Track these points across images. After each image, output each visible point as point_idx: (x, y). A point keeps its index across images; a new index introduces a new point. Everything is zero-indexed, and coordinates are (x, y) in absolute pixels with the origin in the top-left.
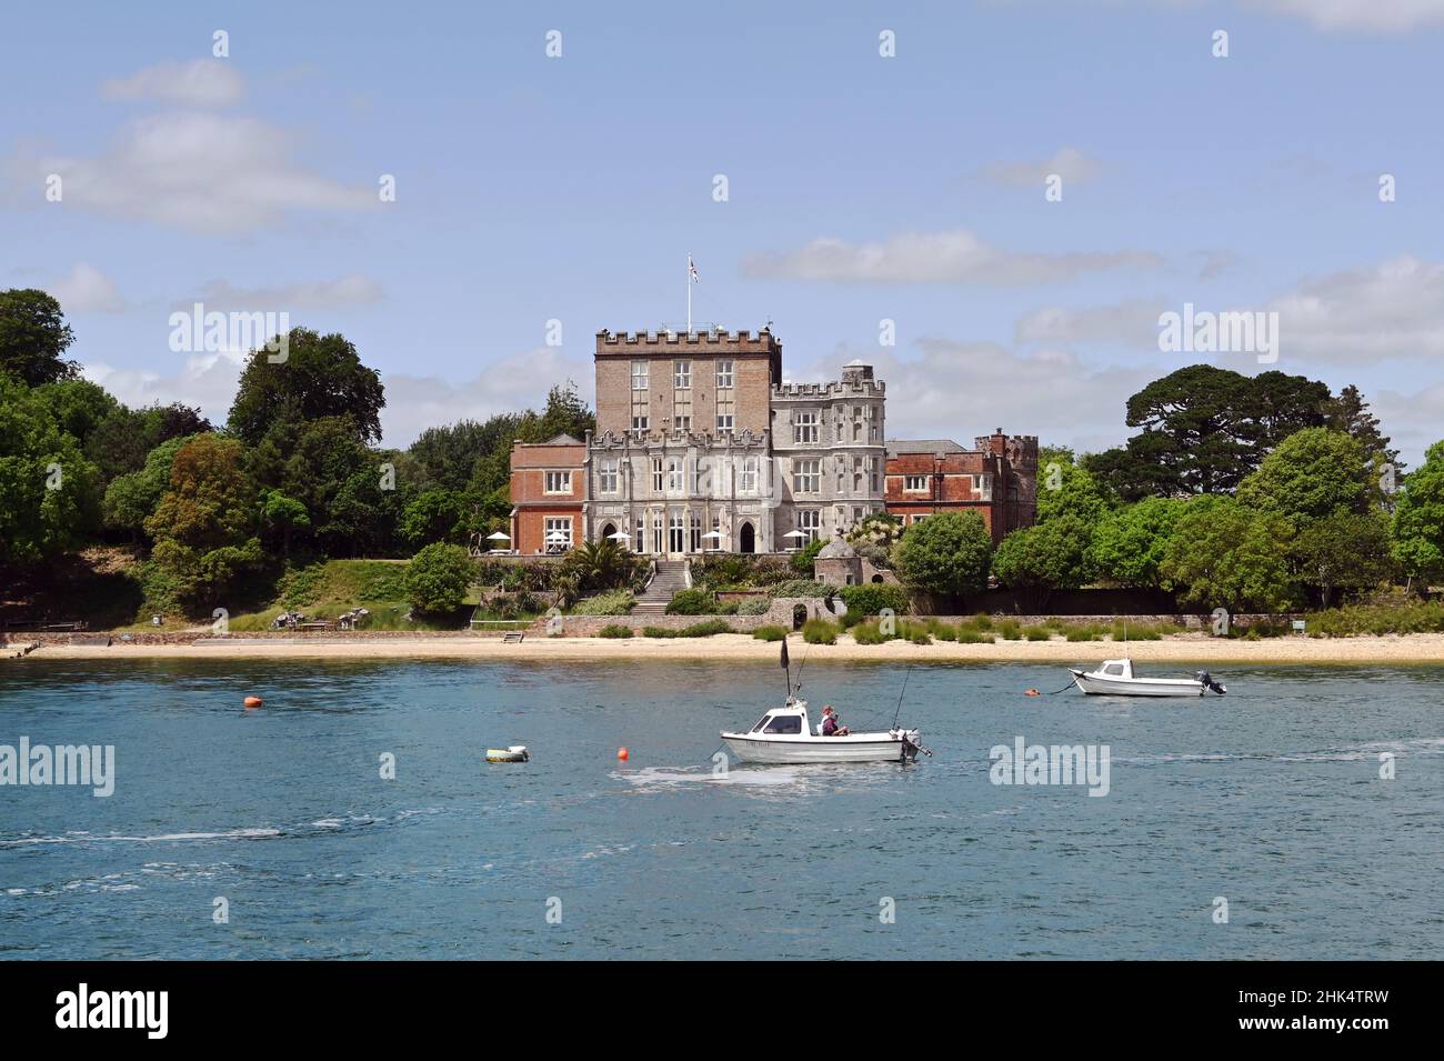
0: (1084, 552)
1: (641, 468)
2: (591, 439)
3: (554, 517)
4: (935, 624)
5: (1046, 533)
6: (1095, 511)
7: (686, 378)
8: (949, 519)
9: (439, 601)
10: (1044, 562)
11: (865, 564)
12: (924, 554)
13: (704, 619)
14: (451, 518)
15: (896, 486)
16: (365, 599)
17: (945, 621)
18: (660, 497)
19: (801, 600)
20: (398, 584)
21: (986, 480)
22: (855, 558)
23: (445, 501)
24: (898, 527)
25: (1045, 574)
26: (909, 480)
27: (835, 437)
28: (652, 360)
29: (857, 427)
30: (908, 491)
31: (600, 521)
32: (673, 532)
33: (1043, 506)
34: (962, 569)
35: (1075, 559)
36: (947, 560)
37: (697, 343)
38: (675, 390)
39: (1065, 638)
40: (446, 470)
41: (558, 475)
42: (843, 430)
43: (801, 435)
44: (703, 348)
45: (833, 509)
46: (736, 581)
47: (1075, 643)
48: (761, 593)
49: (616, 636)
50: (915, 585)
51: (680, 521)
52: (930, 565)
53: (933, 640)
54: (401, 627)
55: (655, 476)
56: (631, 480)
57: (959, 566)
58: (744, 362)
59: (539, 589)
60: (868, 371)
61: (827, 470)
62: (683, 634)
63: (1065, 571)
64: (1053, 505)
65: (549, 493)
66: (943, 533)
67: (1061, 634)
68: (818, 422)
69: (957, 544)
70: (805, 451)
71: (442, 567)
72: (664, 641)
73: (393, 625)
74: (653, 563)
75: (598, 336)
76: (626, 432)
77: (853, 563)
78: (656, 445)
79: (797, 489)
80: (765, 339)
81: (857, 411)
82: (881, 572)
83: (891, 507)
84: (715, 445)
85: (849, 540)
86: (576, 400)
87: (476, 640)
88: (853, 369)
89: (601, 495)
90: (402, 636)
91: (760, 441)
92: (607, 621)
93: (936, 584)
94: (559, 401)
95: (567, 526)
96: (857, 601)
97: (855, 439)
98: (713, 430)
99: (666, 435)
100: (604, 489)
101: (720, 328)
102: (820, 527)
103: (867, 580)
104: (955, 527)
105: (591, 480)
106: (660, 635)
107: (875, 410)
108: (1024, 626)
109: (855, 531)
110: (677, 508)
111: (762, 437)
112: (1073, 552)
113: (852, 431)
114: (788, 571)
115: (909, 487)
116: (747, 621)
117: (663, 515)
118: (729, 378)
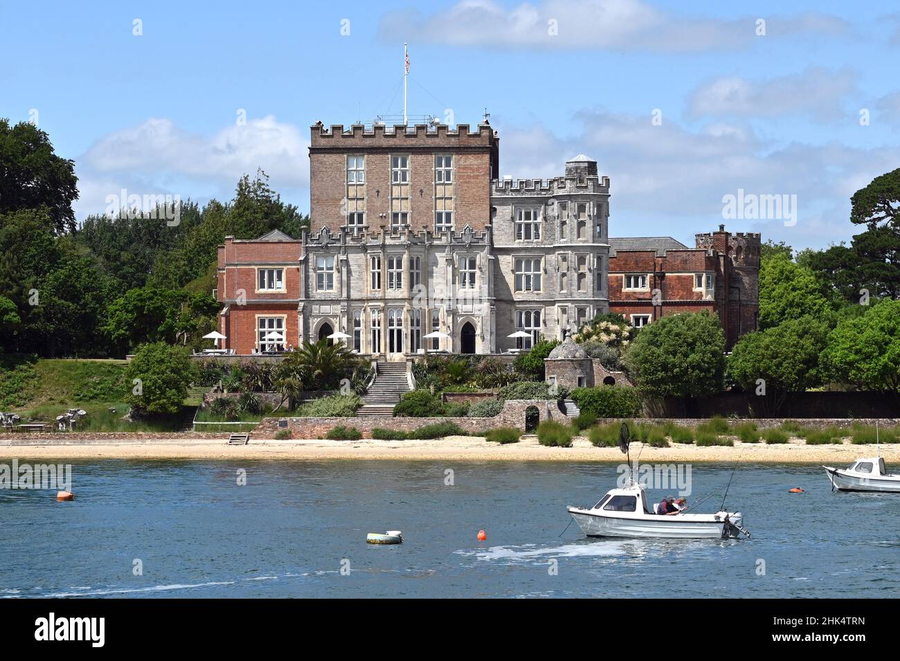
0: (821, 355)
1: (359, 266)
2: (307, 236)
3: (266, 316)
4: (671, 426)
5: (781, 335)
6: (818, 311)
7: (404, 173)
8: (683, 320)
9: (161, 402)
10: (780, 364)
11: (597, 367)
12: (659, 356)
13: (434, 421)
14: (157, 316)
15: (615, 285)
16: (80, 399)
17: (681, 423)
18: (379, 295)
19: (533, 402)
20: (113, 385)
21: (708, 278)
22: (586, 360)
23: (151, 298)
24: (628, 328)
25: (781, 377)
26: (629, 278)
27: (558, 235)
28: (369, 153)
29: (581, 224)
30: (628, 290)
31: (316, 320)
32: (392, 332)
33: (765, 306)
34: (697, 371)
35: (811, 361)
36: (681, 362)
37: (415, 136)
38: (392, 185)
39: (804, 441)
40: (124, 264)
41: (271, 273)
42: (567, 229)
43: (523, 232)
44: (421, 142)
45: (556, 309)
46: (460, 382)
47: (814, 446)
48: (491, 395)
49: (344, 438)
50: (649, 387)
51: (399, 320)
52: (665, 367)
53: (671, 443)
54: (121, 428)
55: (374, 274)
56: (349, 278)
57: (693, 368)
58: (464, 157)
59: (258, 389)
60: (592, 167)
61: (549, 268)
62: (413, 436)
63: (801, 373)
64: (774, 305)
65: (262, 291)
66: (678, 335)
67: (799, 437)
68: (540, 219)
69: (692, 346)
70: (526, 249)
71: (163, 367)
72: (394, 443)
73: (113, 426)
74: (374, 364)
75: (312, 128)
76: (343, 229)
77: (583, 365)
78: (375, 242)
79: (518, 288)
80: (485, 133)
81: (582, 208)
82: (612, 373)
83: (615, 307)
84: (436, 242)
85: (578, 341)
86: (268, 191)
87: (200, 441)
88: (577, 165)
89: (317, 294)
90: (123, 437)
91: (482, 239)
92: (334, 423)
93: (670, 387)
94: (249, 192)
95: (280, 326)
96: (590, 403)
97: (579, 237)
98: (432, 228)
99: (385, 233)
100: (320, 287)
101: (437, 120)
102: (541, 328)
103: (599, 382)
104: (689, 329)
105: (307, 277)
106: (389, 436)
107: (599, 207)
108: (760, 429)
109: (585, 332)
110: (395, 307)
111: (484, 235)
112: (810, 355)
113: (576, 230)
114: (513, 372)
115: (629, 286)
116: (478, 423)
117: (382, 315)
118: (448, 173)
